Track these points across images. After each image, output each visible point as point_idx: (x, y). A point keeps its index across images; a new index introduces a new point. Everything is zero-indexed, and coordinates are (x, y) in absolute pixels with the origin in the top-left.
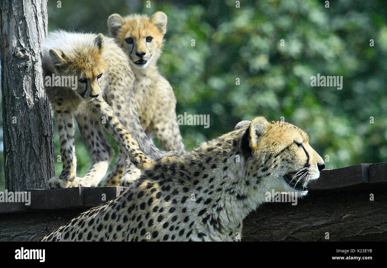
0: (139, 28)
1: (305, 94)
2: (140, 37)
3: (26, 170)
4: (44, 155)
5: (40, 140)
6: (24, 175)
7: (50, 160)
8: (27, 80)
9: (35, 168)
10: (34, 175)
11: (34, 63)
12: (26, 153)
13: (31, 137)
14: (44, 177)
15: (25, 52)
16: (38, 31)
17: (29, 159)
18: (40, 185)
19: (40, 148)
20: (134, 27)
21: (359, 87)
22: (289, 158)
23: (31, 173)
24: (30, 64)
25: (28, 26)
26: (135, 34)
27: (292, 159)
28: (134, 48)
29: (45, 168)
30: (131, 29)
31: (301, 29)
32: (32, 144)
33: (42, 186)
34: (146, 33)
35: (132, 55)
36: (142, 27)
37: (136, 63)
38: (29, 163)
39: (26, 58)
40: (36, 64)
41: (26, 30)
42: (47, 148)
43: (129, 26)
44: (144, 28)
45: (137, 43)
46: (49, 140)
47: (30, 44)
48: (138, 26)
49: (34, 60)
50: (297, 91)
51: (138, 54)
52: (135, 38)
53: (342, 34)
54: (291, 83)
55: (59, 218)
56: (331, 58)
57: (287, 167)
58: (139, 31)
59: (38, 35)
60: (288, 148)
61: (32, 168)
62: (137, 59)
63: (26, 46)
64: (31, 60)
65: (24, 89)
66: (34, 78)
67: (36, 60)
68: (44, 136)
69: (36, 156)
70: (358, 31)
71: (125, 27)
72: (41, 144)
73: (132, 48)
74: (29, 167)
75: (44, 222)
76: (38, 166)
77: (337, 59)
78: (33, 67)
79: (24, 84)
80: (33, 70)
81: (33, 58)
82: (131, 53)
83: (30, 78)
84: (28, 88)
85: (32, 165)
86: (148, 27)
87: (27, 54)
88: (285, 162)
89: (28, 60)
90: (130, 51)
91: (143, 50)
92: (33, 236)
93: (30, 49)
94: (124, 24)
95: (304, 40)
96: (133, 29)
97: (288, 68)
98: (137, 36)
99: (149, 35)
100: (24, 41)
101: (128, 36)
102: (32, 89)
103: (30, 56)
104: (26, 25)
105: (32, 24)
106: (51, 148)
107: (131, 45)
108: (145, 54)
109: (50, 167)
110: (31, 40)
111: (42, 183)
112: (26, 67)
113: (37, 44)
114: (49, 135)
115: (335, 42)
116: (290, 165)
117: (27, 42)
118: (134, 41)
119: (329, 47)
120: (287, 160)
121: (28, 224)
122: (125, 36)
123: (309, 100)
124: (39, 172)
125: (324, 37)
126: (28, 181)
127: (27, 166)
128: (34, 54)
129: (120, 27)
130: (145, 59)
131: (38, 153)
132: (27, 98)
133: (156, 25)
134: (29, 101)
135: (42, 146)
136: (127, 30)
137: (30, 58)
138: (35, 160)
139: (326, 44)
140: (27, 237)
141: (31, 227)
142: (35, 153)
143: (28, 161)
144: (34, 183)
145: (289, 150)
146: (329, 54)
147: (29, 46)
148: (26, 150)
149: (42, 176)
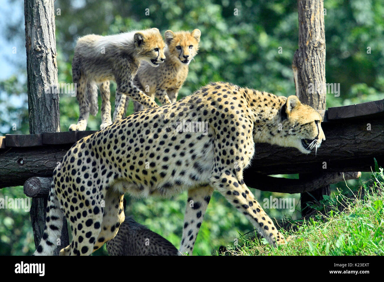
0: (185, 40)
1: (213, 73)
2: (185, 46)
3: (42, 120)
4: (53, 111)
5: (51, 101)
6: (41, 123)
7: (57, 114)
8: (43, 65)
9: (47, 119)
10: (47, 123)
11: (47, 54)
12: (42, 110)
13: (45, 100)
14: (53, 125)
15: (41, 48)
16: (49, 34)
17: (44, 113)
18: (51, 130)
19: (51, 107)
20: (182, 39)
21: (247, 69)
22: (309, 130)
23: (45, 122)
24: (44, 55)
25: (43, 32)
26: (182, 43)
27: (310, 131)
28: (182, 53)
29: (54, 119)
30: (180, 40)
31: (211, 34)
32: (45, 104)
33: (52, 130)
34: (189, 43)
35: (180, 57)
36: (187, 39)
37: (182, 62)
38: (44, 116)
39: (42, 52)
40: (48, 55)
41: (42, 34)
42: (55, 107)
43: (178, 38)
44: (188, 40)
45: (184, 49)
46: (56, 102)
47: (45, 43)
48: (184, 38)
49: (47, 53)
50: (209, 72)
51: (184, 57)
52: (182, 46)
53: (236, 36)
54: (205, 67)
55: (63, 150)
56: (230, 52)
57: (306, 135)
58: (185, 42)
59: (50, 37)
60: (310, 123)
61: (46, 119)
62: (183, 59)
63: (42, 44)
64: (45, 53)
65: (41, 70)
66: (47, 64)
67: (48, 52)
68: (53, 99)
69: (48, 112)
70: (247, 35)
71: (175, 39)
72: (51, 104)
73: (180, 53)
74: (44, 119)
75: (54, 152)
76: (49, 117)
77: (233, 52)
78: (47, 57)
79: (41, 67)
80: (46, 58)
81: (46, 51)
82: (180, 55)
83: (44, 63)
84: (43, 70)
85: (46, 117)
86: (190, 39)
87: (43, 49)
88: (306, 131)
89: (43, 52)
90: (179, 54)
91: (188, 55)
92: (47, 161)
93: (45, 46)
94: (175, 37)
95: (213, 40)
96: (181, 40)
97: (203, 57)
98: (184, 45)
99: (191, 45)
100: (41, 40)
101: (178, 44)
102: (46, 71)
103: (44, 50)
104: (42, 31)
105: (46, 30)
106: (58, 107)
107: (180, 51)
108: (188, 56)
109: (57, 118)
110: (45, 40)
111: (52, 128)
112: (42, 57)
113: (49, 43)
114: (56, 99)
115: (232, 41)
116: (308, 134)
117: (43, 41)
118: (182, 48)
119: (229, 44)
120: (307, 131)
121: (44, 153)
122: (176, 44)
123: (216, 76)
124: (50, 121)
125: (225, 38)
126: (44, 127)
127: (43, 118)
128: (47, 49)
129: (172, 39)
130: (188, 59)
131: (49, 110)
132: (42, 76)
133: (194, 37)
134: (44, 78)
135: (52, 106)
136: (178, 41)
137: (44, 51)
138: (48, 114)
139: (227, 42)
140: (43, 161)
141: (45, 156)
142: (48, 110)
143: (43, 115)
144: (47, 128)
145: (310, 125)
146: (228, 49)
147: (44, 44)
148: (42, 108)
149: (52, 124)
